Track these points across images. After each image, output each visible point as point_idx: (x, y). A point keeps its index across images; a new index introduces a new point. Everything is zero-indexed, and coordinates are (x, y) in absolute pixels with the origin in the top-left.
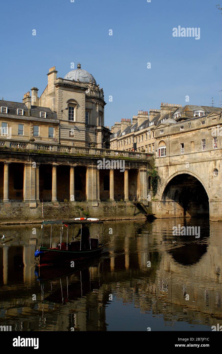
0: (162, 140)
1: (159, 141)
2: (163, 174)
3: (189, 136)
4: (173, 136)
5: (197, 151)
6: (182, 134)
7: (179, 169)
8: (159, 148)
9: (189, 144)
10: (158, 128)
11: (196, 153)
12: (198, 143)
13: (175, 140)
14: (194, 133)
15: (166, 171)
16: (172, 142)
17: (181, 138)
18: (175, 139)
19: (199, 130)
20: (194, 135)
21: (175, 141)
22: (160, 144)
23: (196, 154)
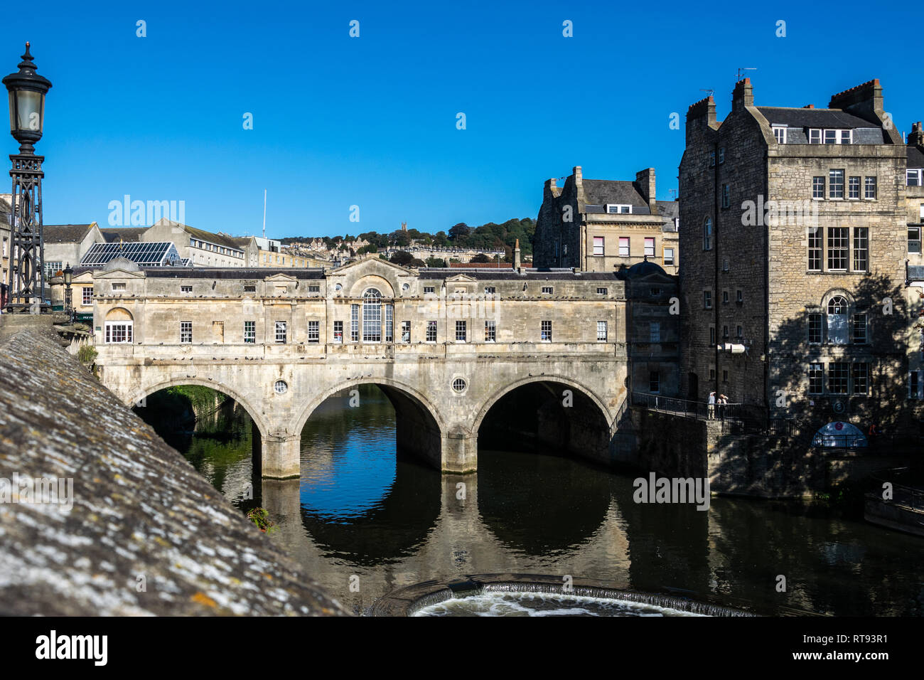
0: (119, 305)
1: (110, 306)
2: (121, 381)
3: (209, 310)
4: (156, 301)
5: (230, 343)
6: (187, 302)
7: (175, 376)
8: (107, 323)
9: (208, 326)
10: (105, 276)
11: (231, 345)
12: (234, 327)
13: (162, 312)
14: (223, 304)
15: (133, 377)
16: (154, 314)
17: (184, 310)
18: (163, 309)
19: (239, 303)
20: (224, 310)
21: (163, 314)
22: (112, 314)
23: (229, 348)
